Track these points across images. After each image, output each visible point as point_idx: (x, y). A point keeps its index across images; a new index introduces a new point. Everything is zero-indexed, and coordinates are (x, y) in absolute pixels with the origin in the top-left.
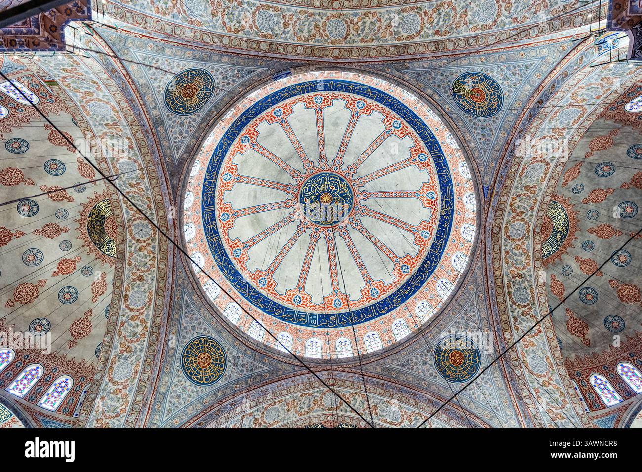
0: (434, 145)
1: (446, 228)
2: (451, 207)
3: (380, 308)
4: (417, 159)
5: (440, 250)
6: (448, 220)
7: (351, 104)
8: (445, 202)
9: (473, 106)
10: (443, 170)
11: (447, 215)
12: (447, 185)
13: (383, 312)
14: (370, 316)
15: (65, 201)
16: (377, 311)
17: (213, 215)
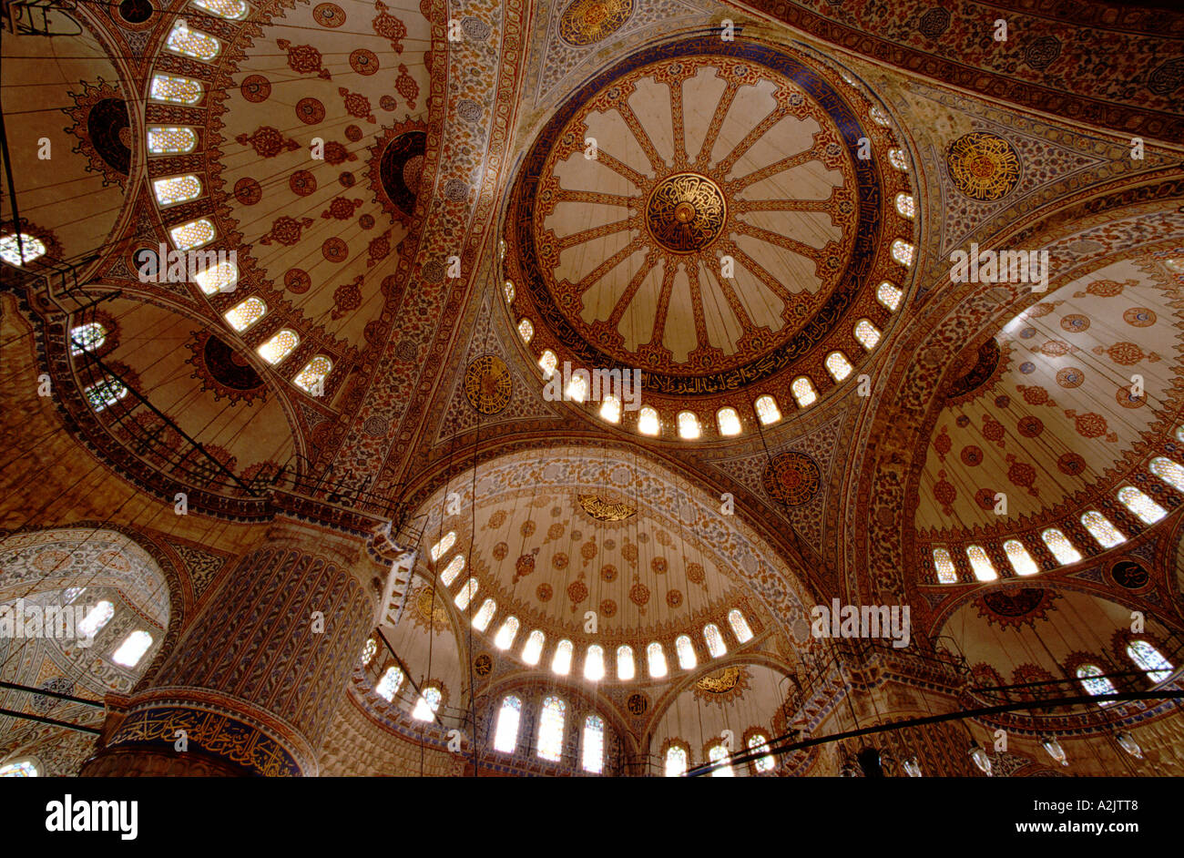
0: (873, 196)
1: (837, 311)
2: (857, 286)
3: (707, 386)
4: (837, 207)
5: (817, 336)
6: (844, 302)
7: (782, 94)
8: (849, 278)
9: (967, 179)
10: (869, 233)
11: (847, 295)
12: (866, 255)
13: (711, 390)
14: (691, 390)
15: (350, 93)
16: (702, 388)
17: (534, 189)
